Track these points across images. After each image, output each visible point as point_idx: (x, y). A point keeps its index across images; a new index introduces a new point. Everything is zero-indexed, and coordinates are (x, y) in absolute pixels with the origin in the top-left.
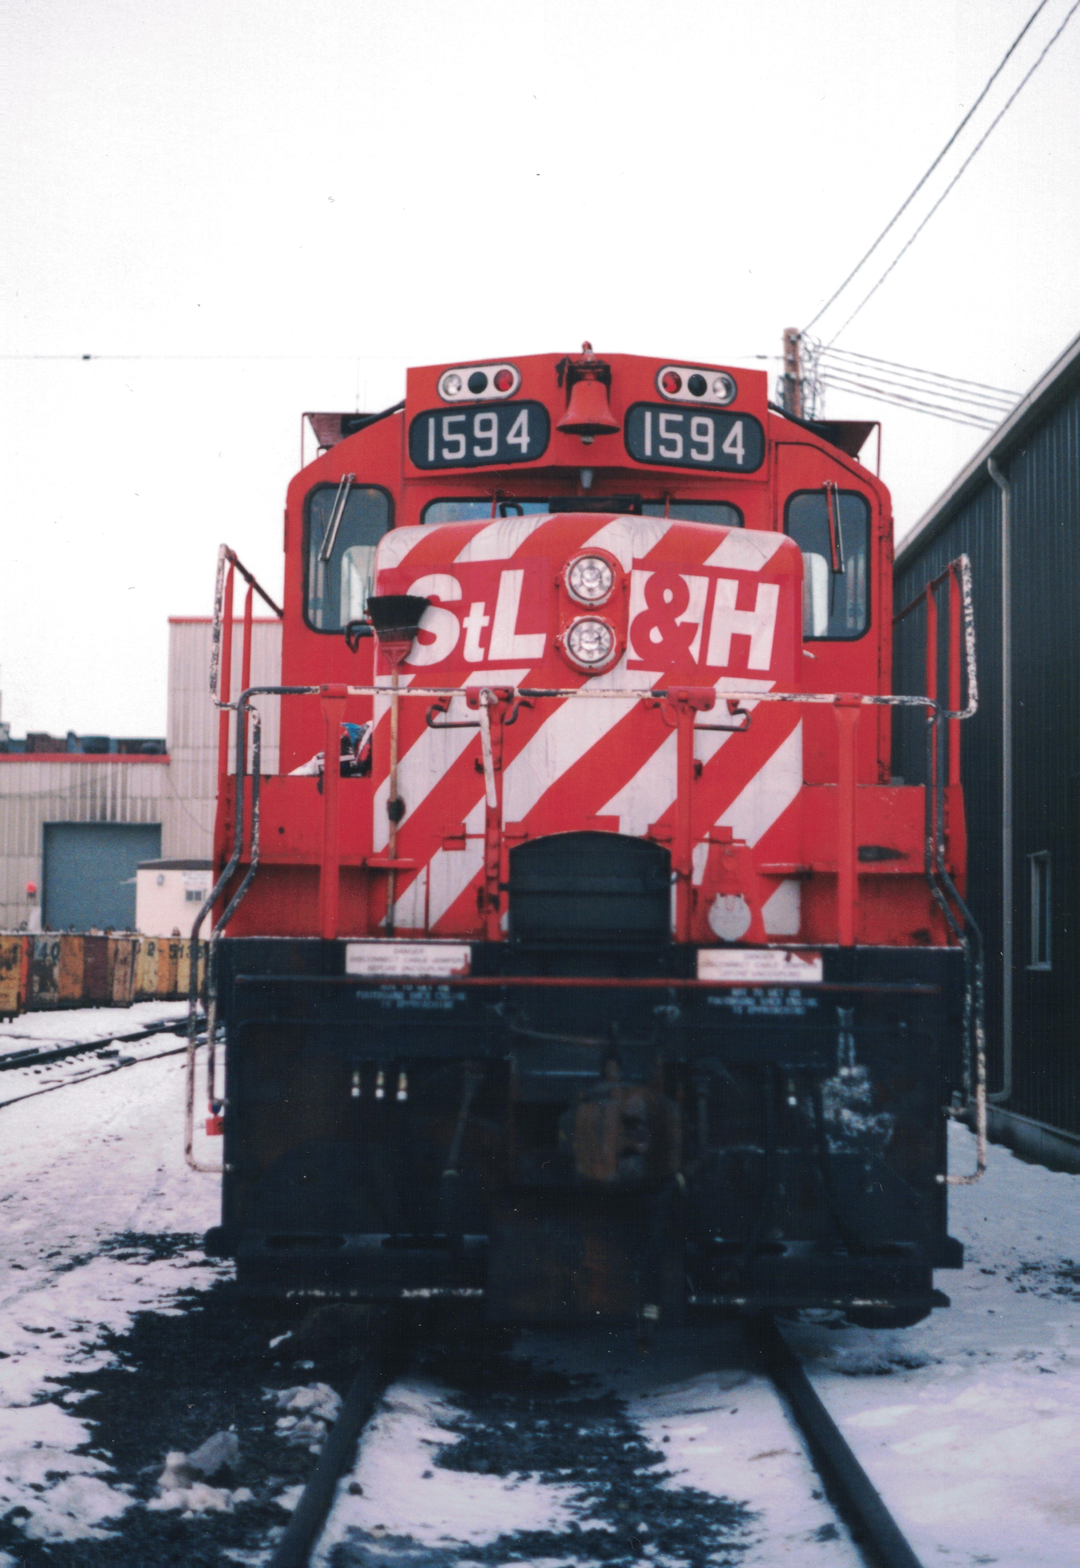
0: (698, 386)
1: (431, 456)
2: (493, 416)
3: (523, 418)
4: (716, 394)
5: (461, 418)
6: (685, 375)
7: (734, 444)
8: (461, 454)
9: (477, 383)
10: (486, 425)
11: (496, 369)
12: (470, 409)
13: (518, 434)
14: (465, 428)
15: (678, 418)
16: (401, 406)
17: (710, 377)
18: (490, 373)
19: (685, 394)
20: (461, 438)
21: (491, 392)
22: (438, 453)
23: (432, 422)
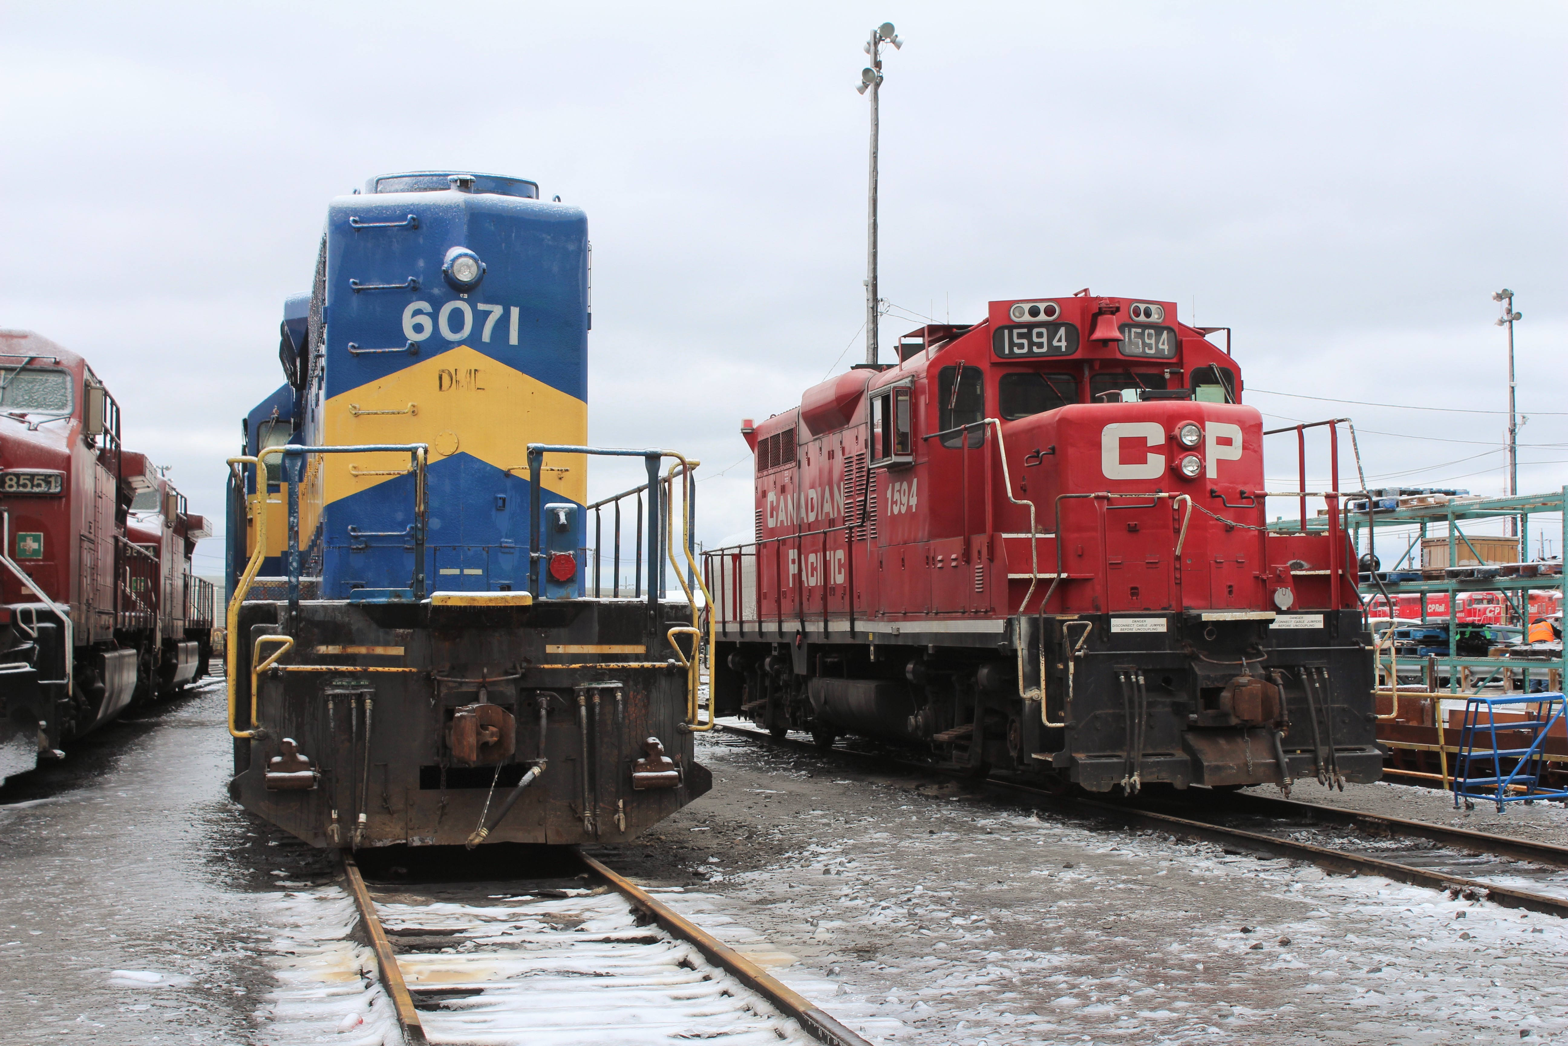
0: (1148, 314)
1: (1007, 351)
2: (1044, 330)
3: (1062, 331)
4: (1155, 318)
5: (1025, 330)
6: (1142, 307)
7: (1163, 344)
8: (1025, 350)
9: (1034, 312)
10: (1040, 335)
11: (1046, 304)
12: (1030, 326)
13: (1060, 340)
14: (1028, 336)
15: (1139, 330)
16: (985, 322)
17: (1153, 308)
18: (1042, 306)
19: (1142, 318)
20: (1025, 342)
21: (1042, 317)
22: (1011, 349)
23: (1006, 332)
